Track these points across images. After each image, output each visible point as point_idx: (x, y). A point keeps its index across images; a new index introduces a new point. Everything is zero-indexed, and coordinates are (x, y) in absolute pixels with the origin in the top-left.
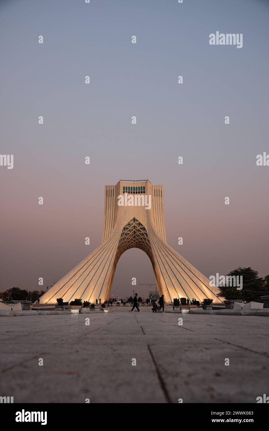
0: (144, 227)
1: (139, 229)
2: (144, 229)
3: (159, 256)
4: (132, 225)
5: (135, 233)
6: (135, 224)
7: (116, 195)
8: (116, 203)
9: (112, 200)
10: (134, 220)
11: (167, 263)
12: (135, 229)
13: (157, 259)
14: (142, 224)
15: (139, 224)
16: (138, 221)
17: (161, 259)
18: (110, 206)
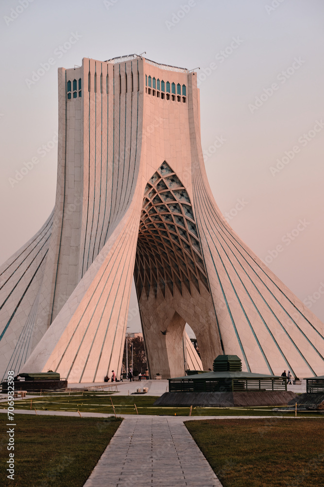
0: (185, 190)
1: (172, 192)
2: (182, 195)
3: (224, 266)
4: (158, 179)
5: (155, 200)
6: (164, 180)
7: (117, 92)
8: (117, 115)
9: (105, 103)
10: (162, 168)
11: (242, 285)
12: (160, 192)
13: (218, 274)
14: (181, 180)
15: (173, 181)
16: (173, 172)
17: (227, 275)
18: (99, 119)
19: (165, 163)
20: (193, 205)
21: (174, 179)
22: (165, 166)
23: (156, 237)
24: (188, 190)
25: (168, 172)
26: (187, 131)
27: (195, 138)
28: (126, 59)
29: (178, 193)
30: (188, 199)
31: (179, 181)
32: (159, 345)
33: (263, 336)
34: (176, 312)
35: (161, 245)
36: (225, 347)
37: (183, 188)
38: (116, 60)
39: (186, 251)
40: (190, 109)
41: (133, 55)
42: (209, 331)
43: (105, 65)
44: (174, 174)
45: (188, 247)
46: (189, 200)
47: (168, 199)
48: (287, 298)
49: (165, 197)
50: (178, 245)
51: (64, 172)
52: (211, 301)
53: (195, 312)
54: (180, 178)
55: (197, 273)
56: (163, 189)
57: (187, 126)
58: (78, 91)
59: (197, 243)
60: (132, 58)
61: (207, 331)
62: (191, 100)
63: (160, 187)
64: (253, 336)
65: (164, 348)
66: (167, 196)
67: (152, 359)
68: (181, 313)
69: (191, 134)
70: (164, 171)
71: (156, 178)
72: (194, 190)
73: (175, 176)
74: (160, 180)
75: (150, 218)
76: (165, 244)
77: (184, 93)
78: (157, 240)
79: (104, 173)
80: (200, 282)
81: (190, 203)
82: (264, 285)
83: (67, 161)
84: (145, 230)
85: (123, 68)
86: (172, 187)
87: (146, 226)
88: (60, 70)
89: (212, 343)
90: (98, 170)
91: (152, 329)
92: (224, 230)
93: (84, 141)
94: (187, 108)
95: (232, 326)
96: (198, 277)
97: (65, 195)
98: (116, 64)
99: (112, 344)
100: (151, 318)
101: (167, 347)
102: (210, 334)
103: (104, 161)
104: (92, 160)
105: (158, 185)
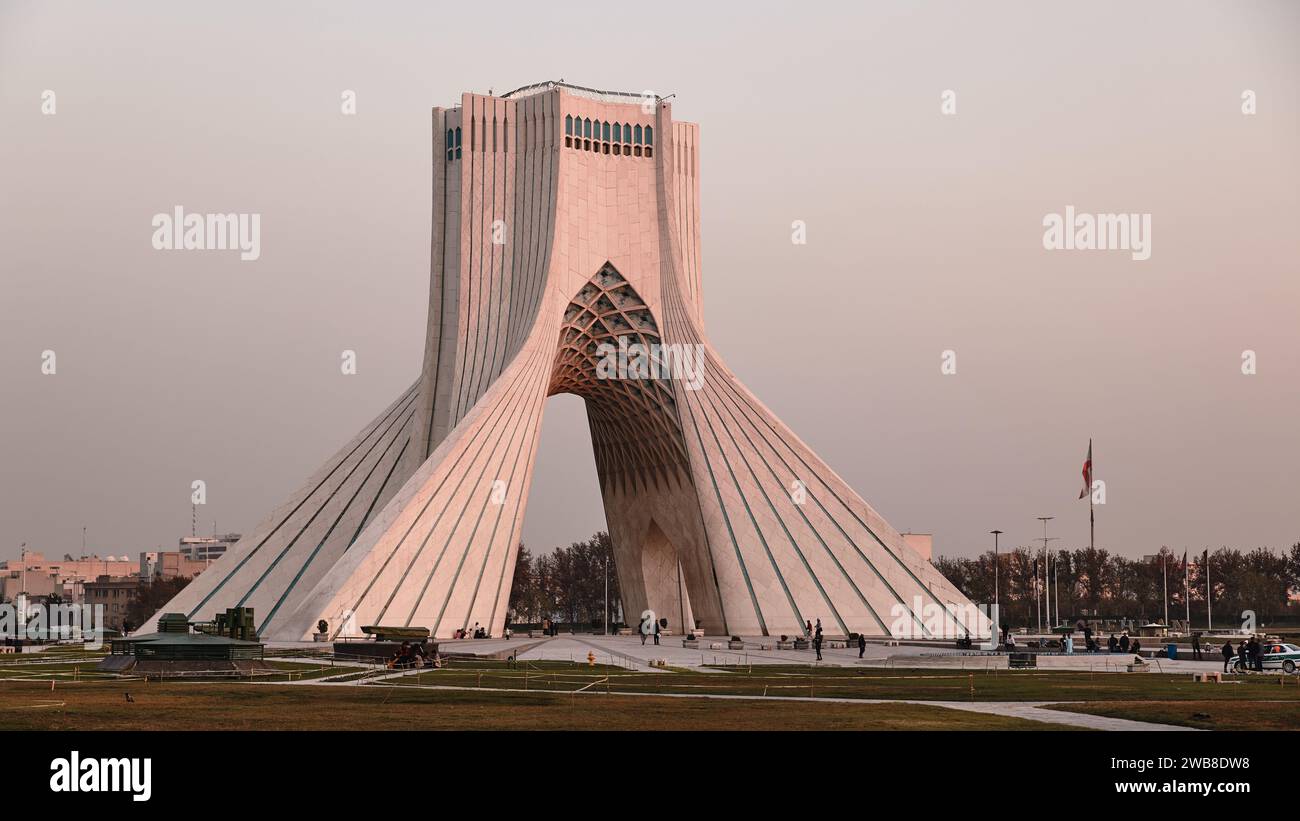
0: (647, 310)
1: (624, 315)
2: (644, 319)
3: (717, 441)
4: (597, 294)
5: (597, 329)
6: (608, 294)
7: (521, 149)
8: (520, 187)
9: (500, 169)
10: (604, 274)
11: (750, 473)
12: (603, 315)
13: (705, 454)
14: (640, 294)
15: (625, 295)
16: (624, 280)
17: (721, 456)
18: (489, 196)
19: (608, 264)
20: (662, 335)
21: (628, 291)
22: (608, 270)
23: (607, 390)
24: (652, 310)
25: (615, 280)
26: (653, 207)
27: (666, 219)
28: (536, 91)
29: (637, 315)
30: (654, 325)
31: (637, 294)
32: (635, 576)
33: (788, 561)
34: (652, 520)
35: (616, 404)
36: (718, 580)
37: (645, 307)
38: (522, 92)
39: (654, 414)
40: (659, 168)
41: (547, 84)
42: (697, 552)
43: (500, 104)
44: (625, 283)
45: (659, 407)
46: (657, 328)
47: (620, 326)
48: (835, 495)
49: (613, 323)
50: (655, 399)
51: (440, 284)
52: (696, 501)
53: (677, 520)
54: (638, 290)
55: (675, 452)
56: (610, 310)
57: (653, 198)
58: (454, 149)
59: (672, 402)
60: (543, 89)
61: (694, 552)
62: (660, 152)
63: (604, 307)
64: (769, 562)
65: (640, 581)
66: (617, 322)
67: (626, 599)
68: (659, 522)
69: (659, 212)
70: (608, 279)
71: (591, 291)
72: (664, 309)
73: (628, 286)
74: (600, 294)
75: (590, 359)
76: (623, 403)
77: (649, 140)
78: (609, 396)
79: (496, 288)
80: (680, 468)
81: (658, 332)
82: (790, 473)
83: (446, 266)
84: (583, 380)
85: (530, 105)
86: (623, 307)
87: (584, 374)
88: (435, 111)
89: (702, 574)
90: (486, 282)
91: (623, 548)
92: (718, 378)
93: (462, 235)
94: (653, 166)
95: (731, 545)
96: (676, 460)
97: (441, 325)
98: (521, 100)
99: (478, 577)
100: (621, 528)
101: (645, 579)
102: (698, 559)
103: (497, 267)
104: (476, 268)
105: (599, 302)
